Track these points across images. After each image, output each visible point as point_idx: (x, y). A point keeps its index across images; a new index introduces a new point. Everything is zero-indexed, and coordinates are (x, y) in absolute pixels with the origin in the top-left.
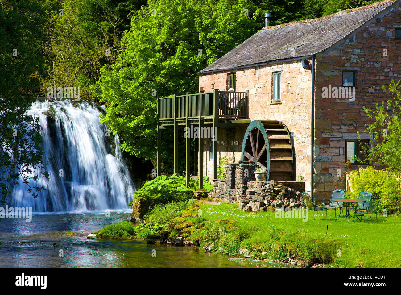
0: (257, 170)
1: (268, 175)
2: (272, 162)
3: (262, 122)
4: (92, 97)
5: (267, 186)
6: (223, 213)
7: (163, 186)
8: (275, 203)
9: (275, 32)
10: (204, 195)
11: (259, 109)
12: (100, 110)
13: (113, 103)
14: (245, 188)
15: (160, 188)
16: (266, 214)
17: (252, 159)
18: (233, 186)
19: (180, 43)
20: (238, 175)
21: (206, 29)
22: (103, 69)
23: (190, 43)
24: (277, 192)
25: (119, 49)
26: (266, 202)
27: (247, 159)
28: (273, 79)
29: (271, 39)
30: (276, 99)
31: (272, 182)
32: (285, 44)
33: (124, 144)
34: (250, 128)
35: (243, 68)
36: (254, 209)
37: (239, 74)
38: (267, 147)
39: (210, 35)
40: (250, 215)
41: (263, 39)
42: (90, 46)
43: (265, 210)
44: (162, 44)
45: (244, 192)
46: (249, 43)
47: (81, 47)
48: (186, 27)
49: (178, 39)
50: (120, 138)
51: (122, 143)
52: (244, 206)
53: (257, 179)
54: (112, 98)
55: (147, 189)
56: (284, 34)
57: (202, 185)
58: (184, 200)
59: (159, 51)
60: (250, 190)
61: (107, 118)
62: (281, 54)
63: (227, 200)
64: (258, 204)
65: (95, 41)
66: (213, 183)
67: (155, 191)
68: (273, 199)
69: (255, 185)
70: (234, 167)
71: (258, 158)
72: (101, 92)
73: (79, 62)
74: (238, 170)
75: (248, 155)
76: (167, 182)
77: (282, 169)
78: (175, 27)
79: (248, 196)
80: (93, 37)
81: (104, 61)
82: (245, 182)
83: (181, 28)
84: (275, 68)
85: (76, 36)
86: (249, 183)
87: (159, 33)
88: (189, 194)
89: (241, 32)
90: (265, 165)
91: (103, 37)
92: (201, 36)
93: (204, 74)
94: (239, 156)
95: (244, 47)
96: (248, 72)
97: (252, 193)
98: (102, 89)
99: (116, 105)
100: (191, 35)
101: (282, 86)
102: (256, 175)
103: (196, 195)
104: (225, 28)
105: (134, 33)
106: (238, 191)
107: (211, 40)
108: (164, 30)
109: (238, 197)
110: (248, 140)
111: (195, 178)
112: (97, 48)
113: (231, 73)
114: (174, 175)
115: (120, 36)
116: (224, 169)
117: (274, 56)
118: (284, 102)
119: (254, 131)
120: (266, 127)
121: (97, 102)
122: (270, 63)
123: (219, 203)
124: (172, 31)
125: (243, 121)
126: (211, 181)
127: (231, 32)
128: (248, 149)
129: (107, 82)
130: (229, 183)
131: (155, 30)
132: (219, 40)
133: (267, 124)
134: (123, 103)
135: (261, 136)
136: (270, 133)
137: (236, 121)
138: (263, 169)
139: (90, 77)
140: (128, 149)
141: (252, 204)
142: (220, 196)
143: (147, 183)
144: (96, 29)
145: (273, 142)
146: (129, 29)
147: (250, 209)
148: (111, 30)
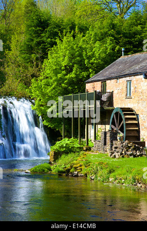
0: (118, 135)
1: (124, 138)
2: (127, 130)
3: (121, 108)
4: (27, 96)
5: (124, 144)
6: (100, 159)
7: (67, 144)
8: (129, 153)
9: (128, 59)
10: (89, 149)
11: (119, 101)
12: (32, 102)
13: (38, 99)
14: (112, 145)
15: (64, 145)
16: (124, 159)
17: (115, 129)
18: (105, 144)
19: (75, 65)
20: (108, 138)
21: (89, 58)
22: (33, 80)
23: (81, 65)
24: (129, 147)
25: (42, 69)
26: (123, 152)
27: (112, 129)
28: (127, 85)
29: (126, 63)
30: (129, 96)
31: (127, 141)
32: (133, 65)
33: (45, 121)
34: (114, 112)
35: (110, 79)
36: (117, 157)
37: (108, 82)
38: (124, 122)
39: (91, 61)
40: (115, 160)
41: (121, 63)
42: (26, 68)
43: (123, 157)
44: (65, 66)
45: (111, 147)
46: (113, 65)
47: (21, 68)
48: (79, 56)
49: (74, 63)
50: (42, 118)
51: (43, 120)
52: (111, 155)
53: (119, 140)
54: (38, 96)
55: (58, 145)
56: (133, 60)
57: (88, 144)
58: (78, 152)
59: (63, 70)
60: (114, 146)
61: (35, 107)
62: (131, 70)
63: (102, 152)
64: (119, 153)
65: (28, 65)
66: (94, 142)
67: (62, 147)
68: (127, 151)
69: (117, 143)
70: (105, 133)
71: (119, 128)
72: (32, 93)
73: (20, 77)
74: (108, 135)
75: (113, 127)
76: (68, 142)
77: (132, 134)
78: (72, 57)
79: (114, 149)
80: (28, 63)
81: (33, 76)
82: (112, 142)
83: (76, 57)
84: (128, 78)
85: (18, 62)
86: (114, 142)
87: (63, 60)
88: (81, 149)
89: (108, 59)
90: (123, 132)
91: (33, 63)
92: (86, 61)
93: (89, 82)
94: (108, 127)
95: (111, 67)
96: (113, 81)
97: (116, 148)
98: (33, 91)
99: (40, 100)
100: (81, 61)
101: (132, 88)
102: (118, 138)
103: (85, 149)
104: (99, 57)
105: (50, 60)
106: (108, 147)
107: (92, 64)
108: (66, 58)
109: (108, 150)
110: (113, 119)
111: (83, 140)
112: (30, 69)
113: (104, 82)
114: (72, 138)
115: (42, 62)
116: (100, 134)
117: (127, 72)
118: (133, 97)
119: (117, 114)
120: (123, 111)
121: (30, 99)
122: (125, 76)
123: (97, 153)
124: (70, 59)
125: (111, 108)
126: (92, 141)
127: (103, 59)
128: (113, 123)
129: (35, 87)
130: (103, 142)
131: (62, 58)
132: (96, 63)
133: (124, 110)
134: (44, 98)
135: (120, 116)
136: (125, 114)
137: (106, 108)
138: (121, 134)
139: (26, 85)
140: (47, 124)
141: (116, 154)
142: (98, 150)
143: (58, 142)
144: (29, 59)
145: (127, 119)
146: (47, 58)
147: (115, 156)
148: (37, 59)
